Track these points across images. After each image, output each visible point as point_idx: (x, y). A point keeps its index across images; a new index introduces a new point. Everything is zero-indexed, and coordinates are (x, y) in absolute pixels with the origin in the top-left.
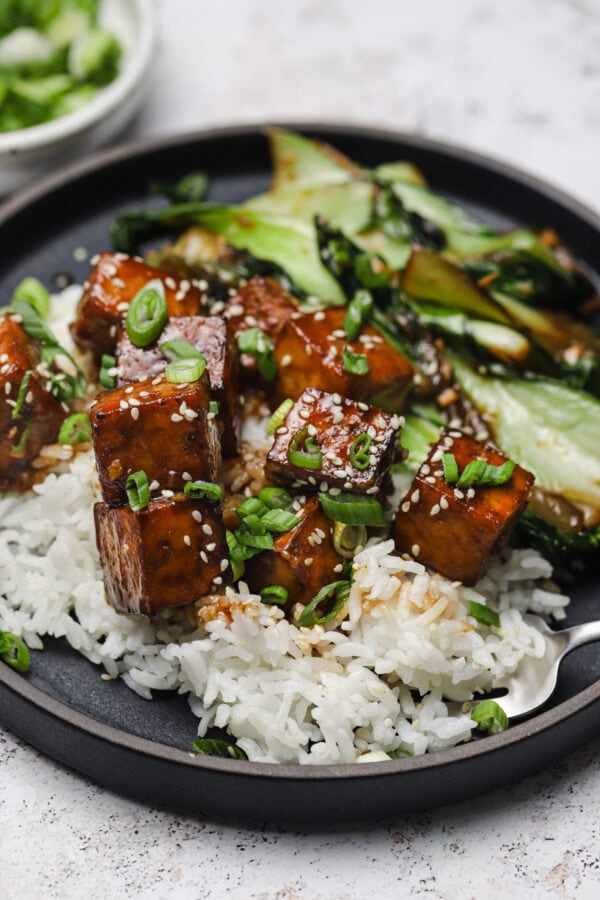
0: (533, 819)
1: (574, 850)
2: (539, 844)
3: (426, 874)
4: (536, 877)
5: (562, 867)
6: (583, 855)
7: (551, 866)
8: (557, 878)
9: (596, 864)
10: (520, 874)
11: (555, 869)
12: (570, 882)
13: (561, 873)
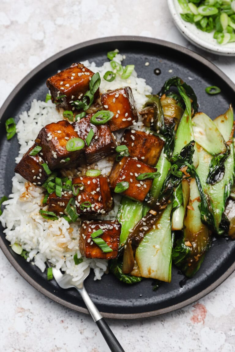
0: (36, 296)
1: (31, 311)
2: (29, 301)
3: (5, 274)
4: (17, 304)
5: (24, 310)
6: (31, 314)
7: (23, 307)
8: (20, 310)
9: (29, 319)
10: (16, 300)
11: (22, 309)
12: (20, 314)
13: (22, 310)
